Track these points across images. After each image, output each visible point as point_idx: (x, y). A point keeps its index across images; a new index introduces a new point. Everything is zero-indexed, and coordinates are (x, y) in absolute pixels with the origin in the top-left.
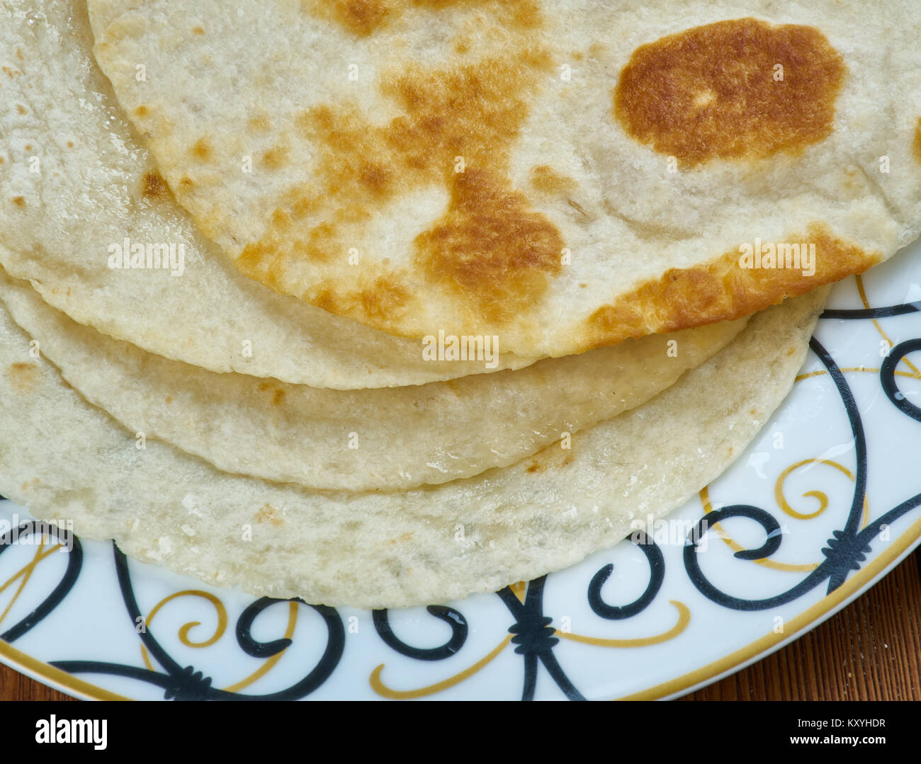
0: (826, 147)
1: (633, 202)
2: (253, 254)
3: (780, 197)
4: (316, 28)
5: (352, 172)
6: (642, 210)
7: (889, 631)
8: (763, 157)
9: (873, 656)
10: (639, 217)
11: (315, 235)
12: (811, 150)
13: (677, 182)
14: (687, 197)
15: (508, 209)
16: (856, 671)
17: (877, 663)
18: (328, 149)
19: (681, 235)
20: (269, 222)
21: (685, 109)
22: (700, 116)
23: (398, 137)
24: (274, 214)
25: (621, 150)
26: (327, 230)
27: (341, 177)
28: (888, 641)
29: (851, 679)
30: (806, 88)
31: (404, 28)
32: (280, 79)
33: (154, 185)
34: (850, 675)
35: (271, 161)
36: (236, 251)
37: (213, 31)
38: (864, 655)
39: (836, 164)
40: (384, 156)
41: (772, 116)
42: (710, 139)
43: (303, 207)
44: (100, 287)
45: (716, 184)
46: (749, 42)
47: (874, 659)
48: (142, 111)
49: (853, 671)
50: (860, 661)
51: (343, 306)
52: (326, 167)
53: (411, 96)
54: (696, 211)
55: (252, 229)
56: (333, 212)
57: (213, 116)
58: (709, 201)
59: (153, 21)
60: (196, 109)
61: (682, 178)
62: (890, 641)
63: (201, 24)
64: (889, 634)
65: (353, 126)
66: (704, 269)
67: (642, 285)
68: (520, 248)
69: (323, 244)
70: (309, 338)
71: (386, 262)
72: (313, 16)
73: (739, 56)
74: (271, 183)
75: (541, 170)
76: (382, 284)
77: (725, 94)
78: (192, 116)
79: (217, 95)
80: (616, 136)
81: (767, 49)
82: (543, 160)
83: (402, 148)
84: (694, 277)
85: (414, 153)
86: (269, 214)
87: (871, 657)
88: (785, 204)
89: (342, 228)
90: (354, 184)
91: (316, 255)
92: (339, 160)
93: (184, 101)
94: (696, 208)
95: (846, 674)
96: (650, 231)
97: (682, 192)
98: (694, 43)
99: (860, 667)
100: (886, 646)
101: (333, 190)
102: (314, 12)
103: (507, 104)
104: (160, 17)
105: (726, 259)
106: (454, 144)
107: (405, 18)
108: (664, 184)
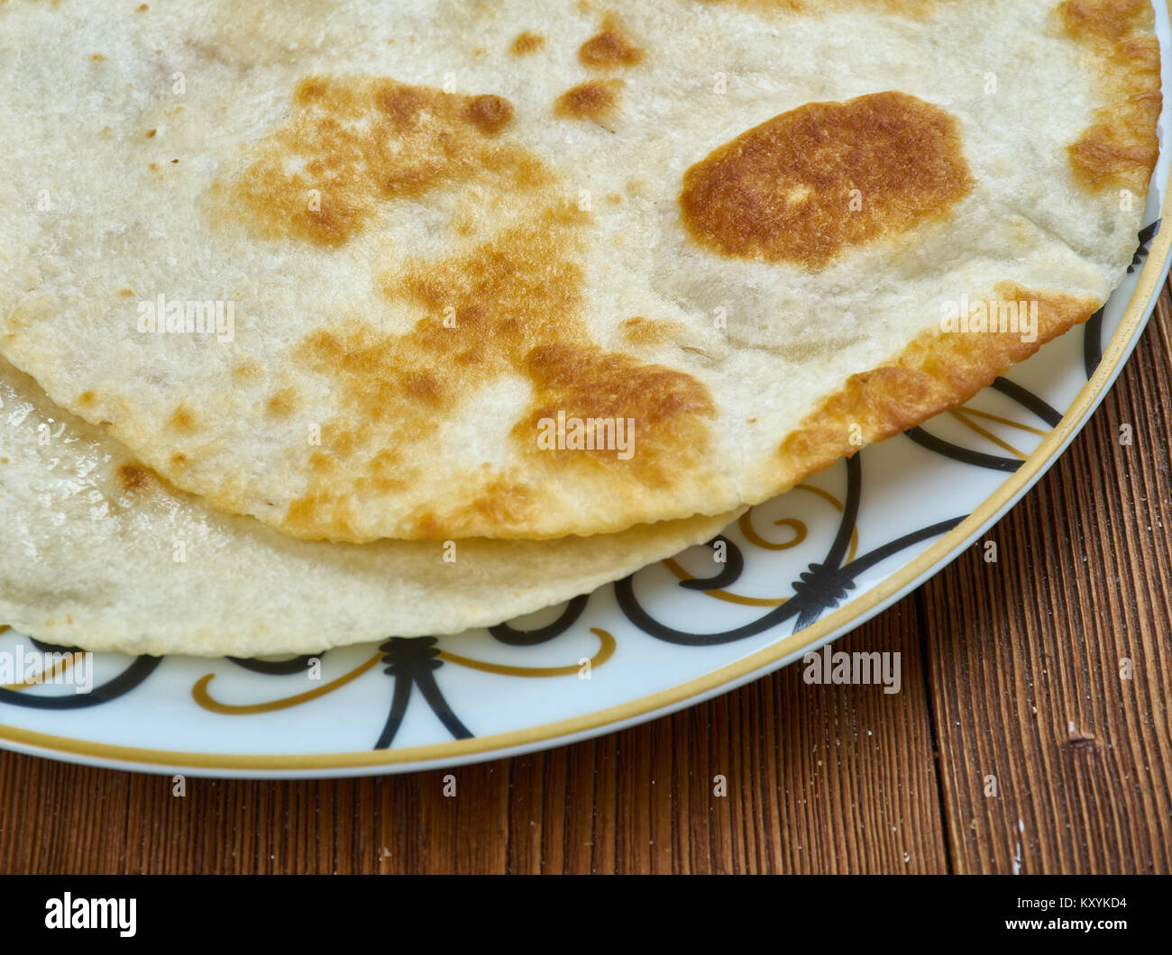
0: (975, 201)
1: (764, 328)
2: (303, 509)
3: (942, 272)
4: (276, 252)
5: (391, 386)
6: (779, 331)
7: (876, 716)
8: (906, 229)
9: (853, 744)
10: (779, 340)
11: (376, 465)
12: (957, 208)
13: (810, 286)
14: (831, 299)
15: (615, 369)
16: (828, 760)
17: (856, 751)
18: (346, 375)
19: (842, 345)
20: (308, 471)
21: (781, 210)
22: (805, 211)
23: (430, 337)
24: (311, 461)
25: (723, 275)
26: (389, 457)
27: (380, 398)
28: (873, 728)
29: (821, 768)
30: (919, 149)
31: (386, 226)
32: (253, 318)
33: (134, 475)
34: (820, 763)
35: (279, 407)
36: (279, 516)
37: (145, 291)
38: (841, 741)
39: (995, 217)
40: (424, 361)
41: (895, 186)
42: (830, 230)
43: (344, 444)
44: (110, 604)
45: (861, 276)
46: (823, 124)
47: (853, 747)
48: (88, 397)
49: (825, 759)
50: (834, 748)
51: (456, 524)
52: (355, 393)
53: (426, 293)
54: (849, 313)
55: (291, 486)
56: (387, 437)
57: (183, 381)
58: (861, 296)
59: (64, 298)
60: (157, 380)
61: (816, 280)
62: (876, 728)
63: (127, 286)
64: (876, 721)
65: (368, 342)
66: (892, 365)
67: (826, 401)
68: (654, 400)
69: (391, 472)
70: (417, 585)
71: (487, 466)
72: (268, 239)
73: (819, 141)
74: (290, 432)
75: (634, 322)
76: (493, 488)
77: (821, 182)
78: (155, 389)
79: (178, 357)
80: (709, 263)
81: (849, 125)
82: (629, 314)
83: (443, 348)
84: (886, 375)
85: (461, 350)
86: (304, 462)
87: (849, 744)
88: (953, 276)
89: (408, 451)
90: (401, 401)
91: (387, 486)
92: (369, 381)
93: (138, 373)
94: (846, 310)
95: (815, 763)
96: (801, 352)
97: (822, 297)
98: (755, 143)
99: (834, 755)
100: (870, 733)
101: (376, 414)
102: (267, 234)
103: (552, 270)
104: (71, 291)
105: (915, 347)
106: (509, 327)
107: (382, 215)
108: (796, 294)
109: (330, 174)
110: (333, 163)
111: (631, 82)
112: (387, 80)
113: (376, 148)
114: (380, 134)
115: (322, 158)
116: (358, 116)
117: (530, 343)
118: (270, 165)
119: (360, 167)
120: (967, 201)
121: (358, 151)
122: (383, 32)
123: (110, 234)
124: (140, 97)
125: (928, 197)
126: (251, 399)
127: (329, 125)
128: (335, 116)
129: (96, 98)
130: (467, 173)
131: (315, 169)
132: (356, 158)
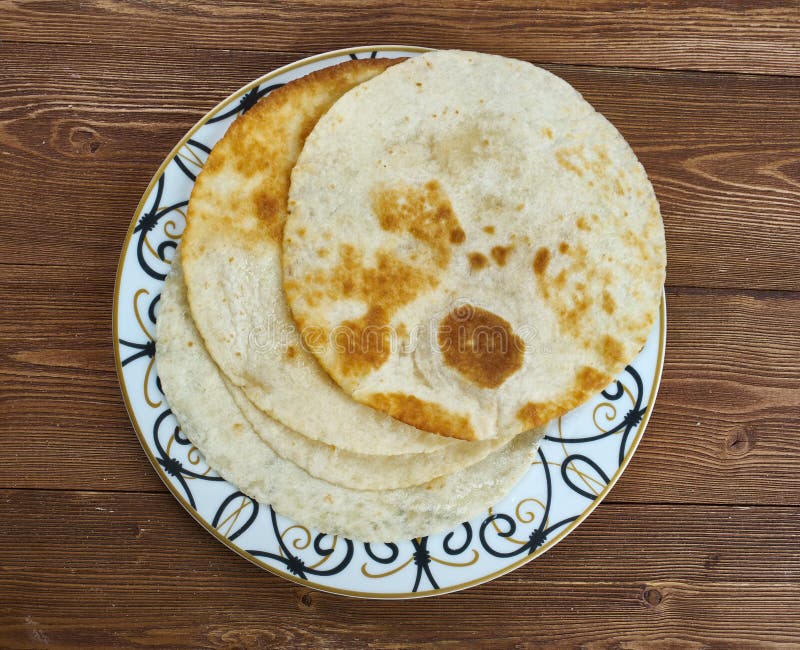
0: (492, 392)
1: (422, 360)
2: (292, 285)
3: (466, 395)
4: (371, 216)
5: (344, 279)
6: (422, 365)
8: (471, 380)
10: (419, 367)
11: (315, 293)
12: (487, 389)
13: (440, 366)
14: (439, 373)
18: (343, 264)
19: (427, 384)
20: (305, 276)
21: (464, 341)
23: (368, 276)
24: (308, 275)
25: (432, 339)
26: (320, 295)
27: (339, 278)
30: (503, 367)
31: (400, 237)
32: (346, 225)
35: (321, 253)
36: (288, 279)
37: (337, 191)
39: (492, 399)
40: (358, 281)
41: (485, 368)
42: (460, 361)
43: (319, 279)
45: (450, 376)
48: (294, 203)
52: (337, 270)
53: (384, 263)
54: (438, 380)
55: (298, 276)
56: (327, 289)
57: (315, 221)
58: (444, 380)
59: (320, 173)
60: (312, 215)
61: (442, 366)
63: (335, 185)
65: (357, 261)
66: (423, 403)
67: (400, 394)
68: (372, 354)
69: (315, 299)
71: (329, 322)
74: (316, 261)
75: (403, 325)
76: (322, 330)
77: (479, 346)
78: (308, 216)
79: (322, 214)
82: (406, 322)
83: (366, 282)
85: (368, 287)
86: (307, 273)
88: (466, 399)
89: (325, 297)
90: (341, 285)
91: (310, 303)
92: (343, 271)
93: (310, 208)
96: (419, 374)
97: (438, 370)
101: (333, 281)
102: (375, 210)
103: (411, 291)
104: (323, 173)
105: (433, 405)
106: (384, 293)
107: (403, 233)
108: (435, 363)
109: (405, 212)
110: (410, 210)
111: (491, 268)
112: (450, 203)
113: (423, 217)
114: (429, 215)
115: (410, 206)
116: (431, 205)
117: (381, 304)
118: (398, 195)
119: (413, 218)
120: (490, 390)
121: (418, 214)
122: (470, 187)
123: (349, 168)
124: (403, 138)
125: (486, 381)
126: (320, 243)
127: (422, 200)
128: (427, 199)
129: (394, 128)
130: (433, 245)
131: (404, 207)
132: (415, 214)
